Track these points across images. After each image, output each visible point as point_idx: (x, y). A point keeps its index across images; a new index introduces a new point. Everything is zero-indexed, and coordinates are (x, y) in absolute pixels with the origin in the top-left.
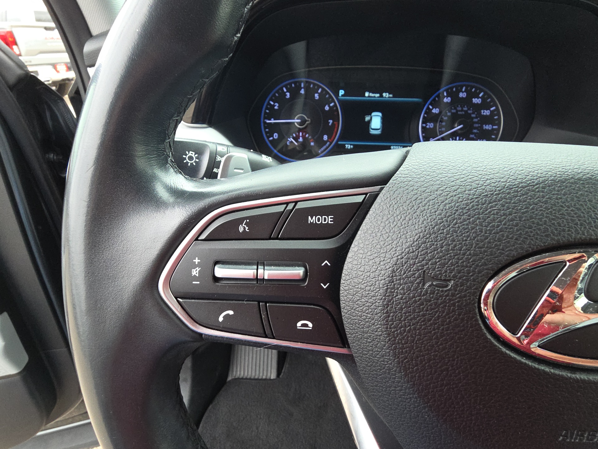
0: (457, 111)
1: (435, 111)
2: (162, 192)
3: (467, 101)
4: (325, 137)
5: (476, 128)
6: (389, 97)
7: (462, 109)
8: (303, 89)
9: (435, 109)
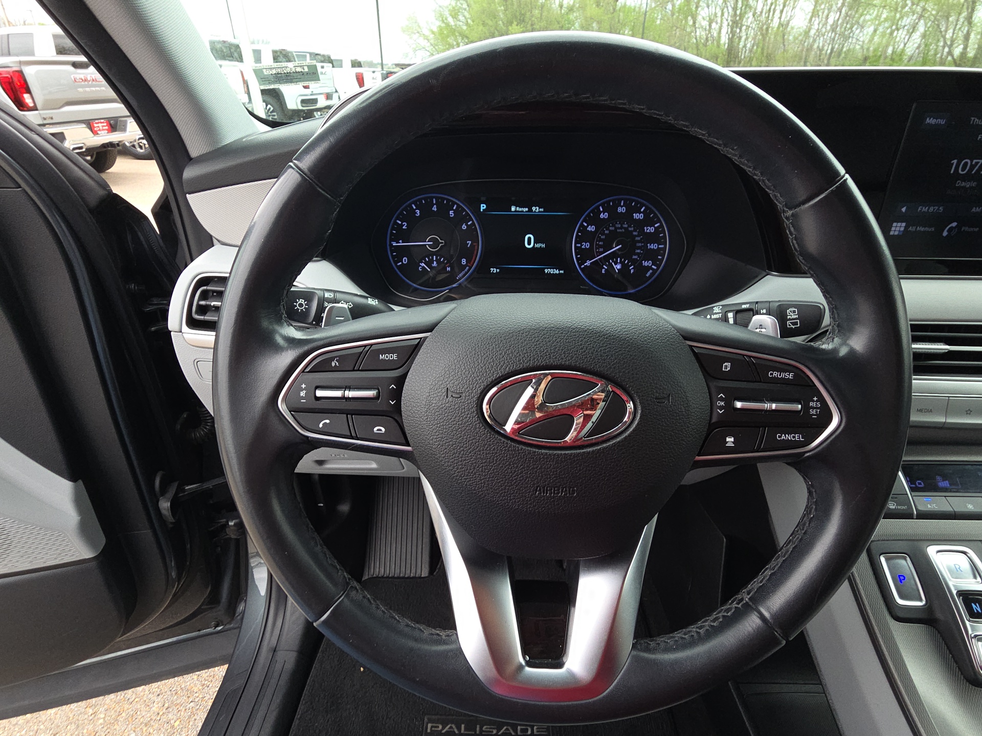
0: (616, 229)
1: (591, 228)
2: (280, 340)
3: (628, 216)
4: (464, 261)
5: (639, 248)
6: (539, 212)
7: (622, 226)
8: (435, 206)
9: (590, 226)
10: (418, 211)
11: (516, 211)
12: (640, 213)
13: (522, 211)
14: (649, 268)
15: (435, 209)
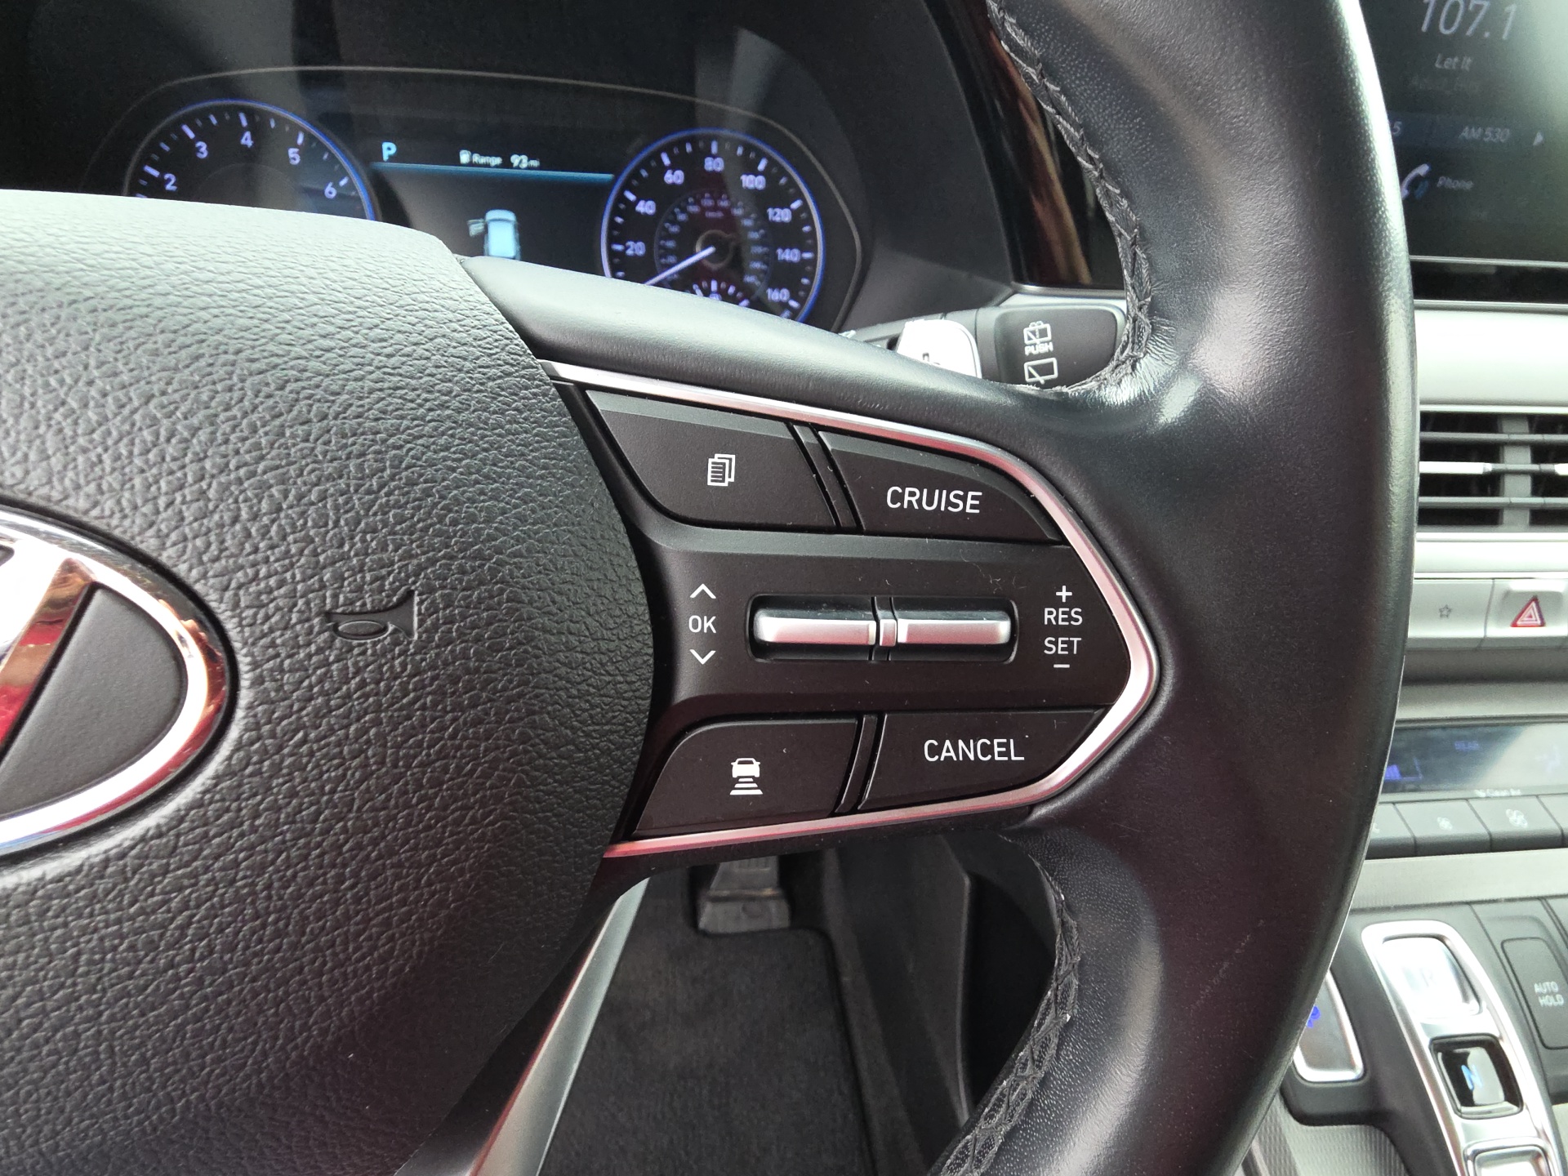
0: (704, 209)
1: (646, 207)
3: (729, 180)
5: (758, 258)
6: (529, 168)
7: (716, 204)
8: (248, 134)
9: (642, 202)
10: (202, 146)
11: (471, 164)
12: (756, 174)
13: (487, 165)
14: (783, 305)
15: (250, 143)
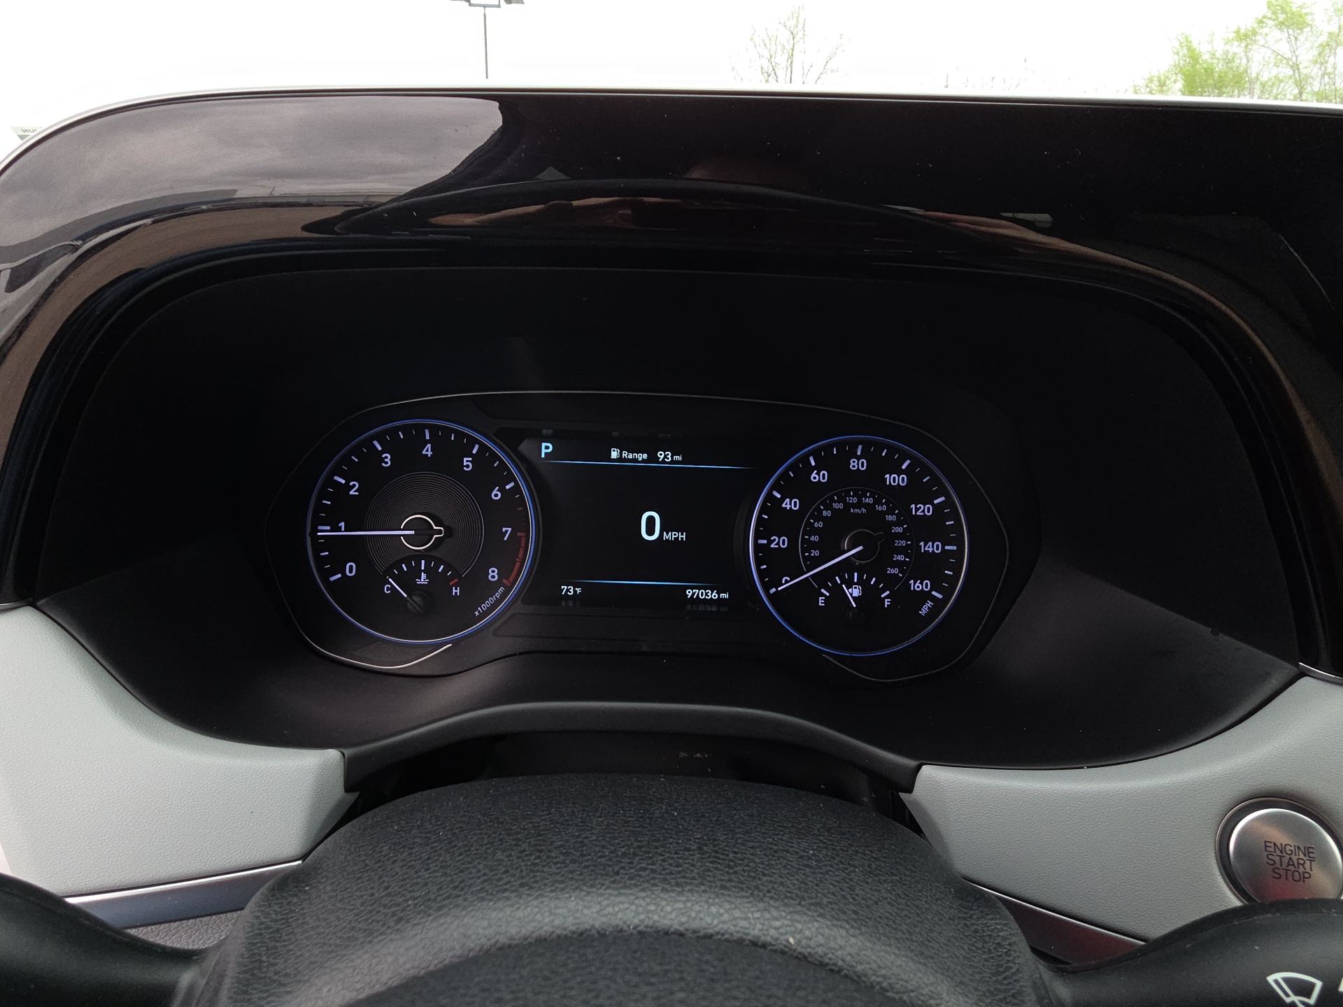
0: (848, 506)
1: (791, 504)
3: (872, 480)
4: (493, 574)
5: (900, 551)
6: (673, 462)
7: (860, 500)
8: (429, 446)
9: (788, 500)
10: (388, 457)
11: (620, 459)
12: (899, 472)
13: (635, 460)
14: (925, 596)
15: (430, 453)
